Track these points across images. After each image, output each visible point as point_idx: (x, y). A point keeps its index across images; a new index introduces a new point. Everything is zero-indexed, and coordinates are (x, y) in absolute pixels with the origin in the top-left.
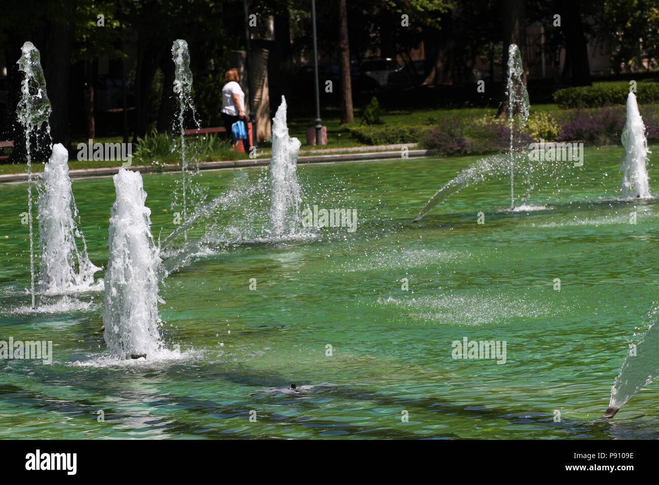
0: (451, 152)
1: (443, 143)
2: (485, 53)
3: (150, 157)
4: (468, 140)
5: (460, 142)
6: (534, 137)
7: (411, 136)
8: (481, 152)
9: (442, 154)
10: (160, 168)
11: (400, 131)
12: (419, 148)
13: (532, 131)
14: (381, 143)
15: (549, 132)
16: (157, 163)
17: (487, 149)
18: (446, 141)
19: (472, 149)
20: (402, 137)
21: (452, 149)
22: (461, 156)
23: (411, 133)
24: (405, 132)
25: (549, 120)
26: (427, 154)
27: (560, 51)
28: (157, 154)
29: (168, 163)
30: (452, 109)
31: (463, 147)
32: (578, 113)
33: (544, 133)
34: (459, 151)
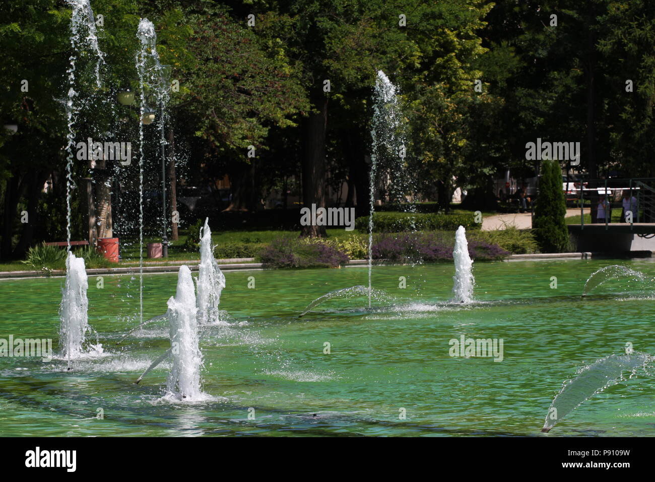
0: (283, 265)
1: (276, 258)
2: (278, 184)
3: (41, 264)
4: (296, 256)
5: (290, 257)
6: (348, 255)
7: (245, 252)
8: (306, 266)
9: (275, 267)
10: (49, 273)
11: (237, 248)
12: (256, 261)
13: (346, 250)
14: (221, 257)
15: (360, 252)
16: (46, 269)
17: (312, 264)
18: (278, 256)
19: (299, 264)
20: (238, 253)
21: (283, 263)
22: (290, 269)
23: (245, 250)
24: (240, 248)
25: (361, 242)
26: (262, 267)
27: (342, 184)
28: (46, 262)
29: (55, 269)
30: (282, 230)
31: (292, 261)
32: (383, 237)
33: (356, 252)
34: (288, 265)
